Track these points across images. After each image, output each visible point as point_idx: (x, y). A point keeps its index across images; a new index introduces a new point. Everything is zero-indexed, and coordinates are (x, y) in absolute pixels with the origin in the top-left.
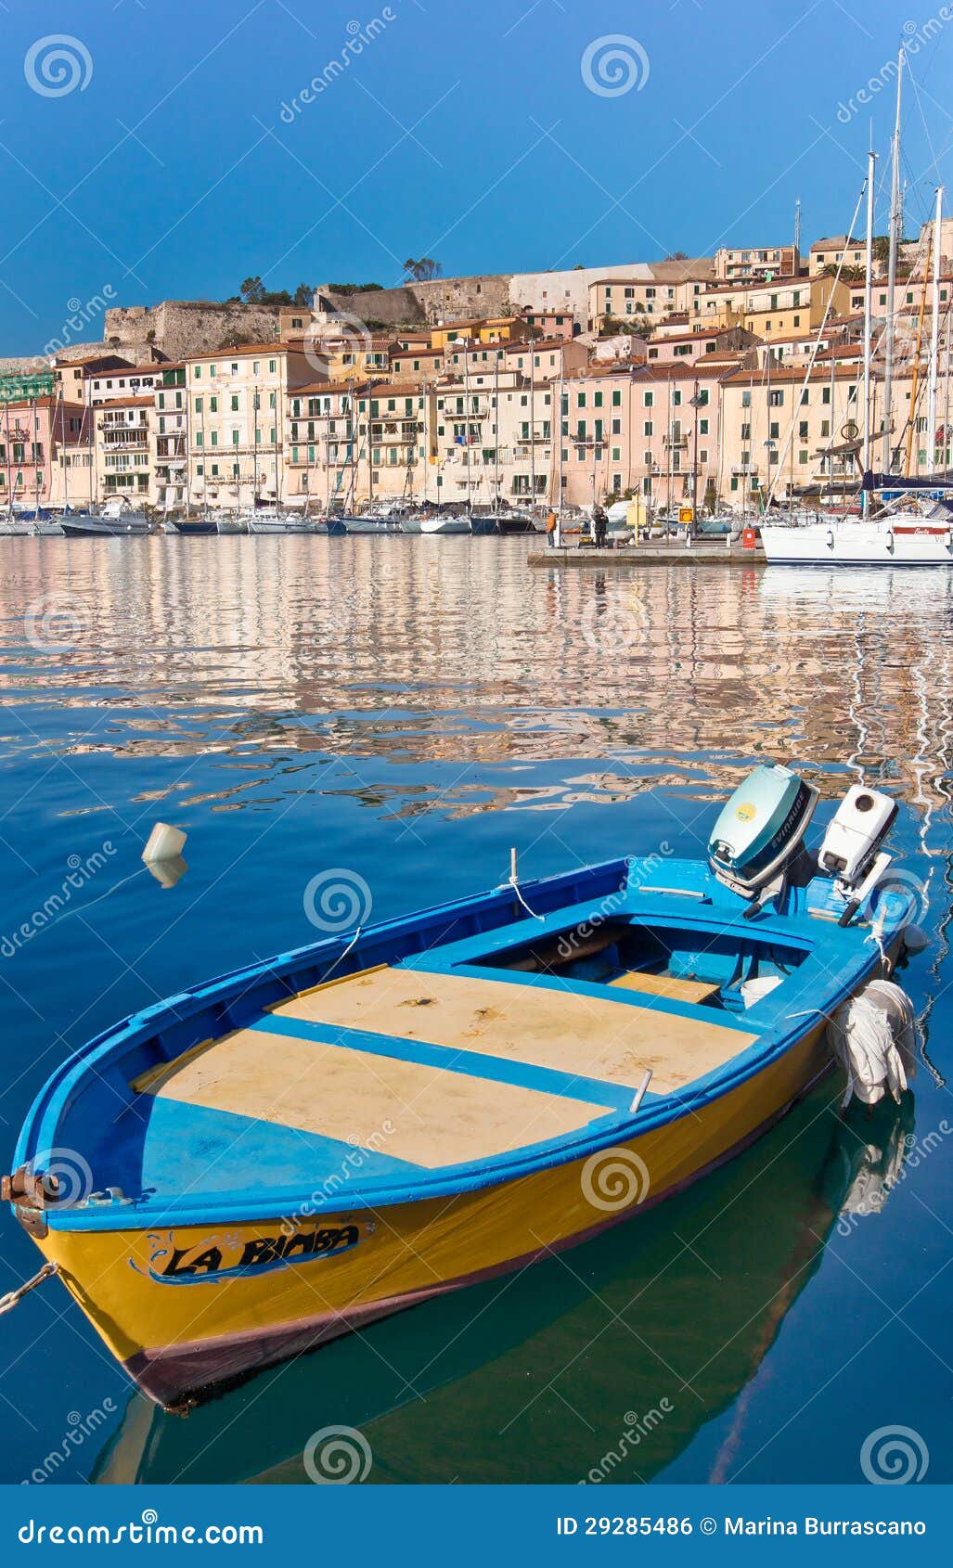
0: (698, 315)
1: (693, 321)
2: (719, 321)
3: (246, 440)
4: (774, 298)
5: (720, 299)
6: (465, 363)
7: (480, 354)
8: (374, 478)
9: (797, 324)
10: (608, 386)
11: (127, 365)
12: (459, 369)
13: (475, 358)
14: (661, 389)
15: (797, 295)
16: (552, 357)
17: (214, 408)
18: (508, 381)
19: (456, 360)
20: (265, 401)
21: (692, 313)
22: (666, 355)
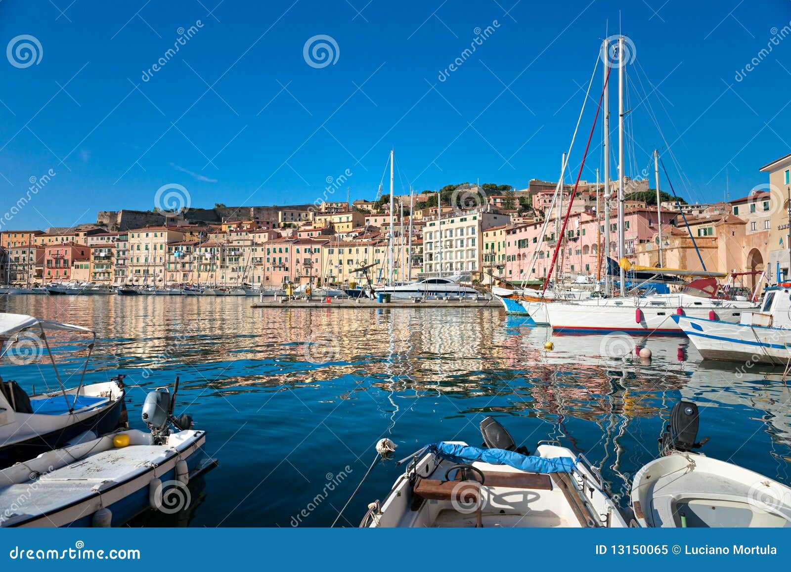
0: (315, 223)
1: (314, 225)
2: (322, 226)
3: (150, 260)
4: (340, 219)
5: (323, 218)
6: (234, 236)
7: (239, 233)
8: (199, 275)
9: (348, 227)
10: (284, 246)
11: (106, 232)
12: (231, 239)
13: (237, 235)
14: (302, 248)
15: (348, 218)
16: (265, 235)
17: (138, 249)
18: (249, 243)
19: (230, 235)
20: (158, 247)
21: (313, 222)
22: (304, 236)
